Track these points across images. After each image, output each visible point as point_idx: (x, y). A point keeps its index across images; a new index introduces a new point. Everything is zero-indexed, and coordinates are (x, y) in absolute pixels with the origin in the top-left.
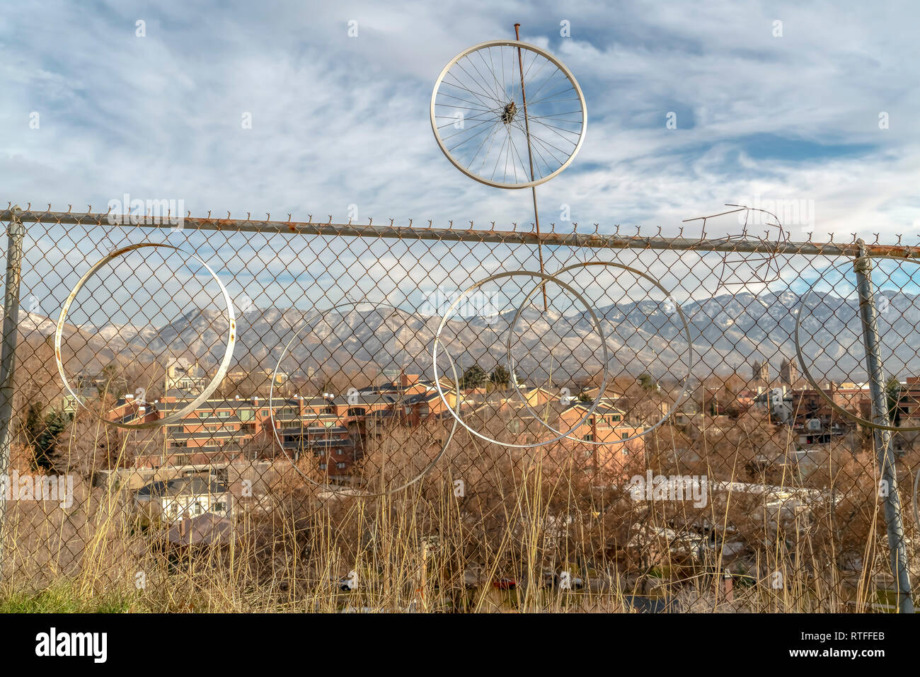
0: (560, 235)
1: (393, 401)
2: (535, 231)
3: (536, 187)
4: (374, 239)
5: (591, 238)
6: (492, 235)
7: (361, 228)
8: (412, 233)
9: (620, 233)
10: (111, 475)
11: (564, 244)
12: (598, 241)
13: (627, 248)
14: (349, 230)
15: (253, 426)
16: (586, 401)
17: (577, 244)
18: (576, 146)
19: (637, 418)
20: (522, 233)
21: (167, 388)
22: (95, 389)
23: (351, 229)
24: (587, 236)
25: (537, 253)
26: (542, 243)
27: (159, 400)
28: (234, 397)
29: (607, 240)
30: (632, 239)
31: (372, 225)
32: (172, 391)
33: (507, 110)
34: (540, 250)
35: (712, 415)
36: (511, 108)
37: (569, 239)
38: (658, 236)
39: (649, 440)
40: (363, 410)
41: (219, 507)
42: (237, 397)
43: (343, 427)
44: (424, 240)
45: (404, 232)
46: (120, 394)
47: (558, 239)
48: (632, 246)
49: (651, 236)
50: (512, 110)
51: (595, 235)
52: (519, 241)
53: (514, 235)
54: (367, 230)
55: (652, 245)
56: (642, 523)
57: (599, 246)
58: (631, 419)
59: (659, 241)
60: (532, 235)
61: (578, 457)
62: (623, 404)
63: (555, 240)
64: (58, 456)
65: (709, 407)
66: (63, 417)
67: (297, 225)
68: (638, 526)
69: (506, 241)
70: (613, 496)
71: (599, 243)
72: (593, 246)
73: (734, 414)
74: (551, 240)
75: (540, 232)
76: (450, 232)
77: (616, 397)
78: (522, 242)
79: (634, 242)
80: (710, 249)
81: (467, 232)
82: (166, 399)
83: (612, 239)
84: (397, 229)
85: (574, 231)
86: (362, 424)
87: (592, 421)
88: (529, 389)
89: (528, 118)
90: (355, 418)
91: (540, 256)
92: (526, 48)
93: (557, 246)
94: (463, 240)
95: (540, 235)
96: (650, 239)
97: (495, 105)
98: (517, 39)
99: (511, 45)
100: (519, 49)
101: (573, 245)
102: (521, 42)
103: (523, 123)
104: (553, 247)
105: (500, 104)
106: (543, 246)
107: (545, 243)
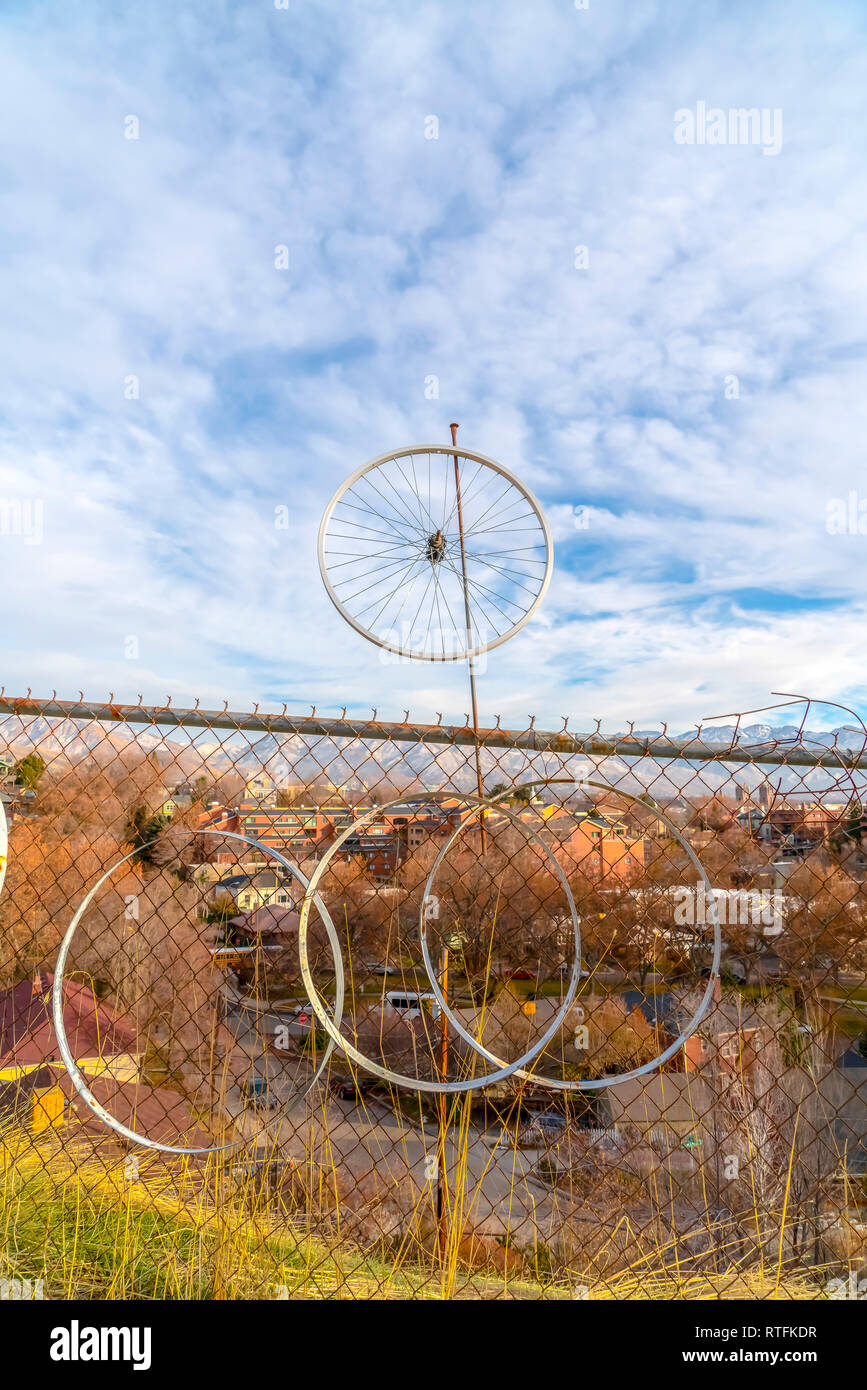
0: (508, 731)
1: (430, 812)
2: (471, 725)
4: (231, 731)
5: (558, 739)
6: (406, 731)
7: (211, 715)
8: (286, 724)
9: (601, 732)
10: (198, 869)
11: (515, 747)
12: (569, 743)
13: (614, 754)
14: (196, 717)
15: (314, 831)
16: (594, 815)
17: (535, 746)
19: (638, 831)
20: (451, 729)
21: (246, 797)
22: (189, 797)
23: (198, 717)
24: (551, 735)
25: (472, 762)
26: (481, 745)
27: (239, 807)
28: (299, 806)
29: (582, 742)
30: (623, 741)
31: (228, 710)
32: (250, 801)
33: (432, 542)
34: (477, 755)
35: (702, 830)
36: (437, 540)
37: (525, 738)
38: (663, 738)
39: (648, 852)
40: (406, 820)
41: (283, 899)
42: (303, 806)
43: (389, 834)
44: (303, 736)
45: (275, 724)
46: (208, 802)
47: (506, 739)
48: (622, 752)
49: (652, 737)
50: (440, 542)
51: (563, 734)
52: (447, 740)
53: (438, 732)
54: (221, 718)
55: (653, 751)
56: (641, 925)
57: (570, 750)
58: (633, 832)
59: (665, 745)
60: (468, 732)
61: (587, 867)
62: (626, 820)
63: (502, 740)
64: (156, 852)
65: (698, 823)
66: (163, 819)
67: (123, 710)
68: (639, 927)
69: (425, 740)
70: (617, 901)
71: (571, 746)
72: (561, 751)
73: (720, 829)
74: (494, 740)
75: (479, 726)
76: (342, 724)
77: (620, 813)
78: (451, 742)
79: (625, 746)
80: (746, 759)
81: (368, 725)
82: (244, 807)
83: (590, 741)
84: (265, 718)
85: (531, 728)
86: (404, 832)
87: (599, 834)
88: (546, 805)
89: (466, 555)
90: (398, 827)
91: (478, 766)
92: (467, 456)
93: (503, 750)
94: (362, 736)
95: (479, 732)
96: (650, 741)
97: (414, 536)
98: (454, 444)
99: (443, 451)
100: (456, 458)
101: (529, 748)
102: (460, 447)
103: (458, 563)
104: (497, 751)
105: (422, 533)
106: (482, 749)
107: (485, 745)
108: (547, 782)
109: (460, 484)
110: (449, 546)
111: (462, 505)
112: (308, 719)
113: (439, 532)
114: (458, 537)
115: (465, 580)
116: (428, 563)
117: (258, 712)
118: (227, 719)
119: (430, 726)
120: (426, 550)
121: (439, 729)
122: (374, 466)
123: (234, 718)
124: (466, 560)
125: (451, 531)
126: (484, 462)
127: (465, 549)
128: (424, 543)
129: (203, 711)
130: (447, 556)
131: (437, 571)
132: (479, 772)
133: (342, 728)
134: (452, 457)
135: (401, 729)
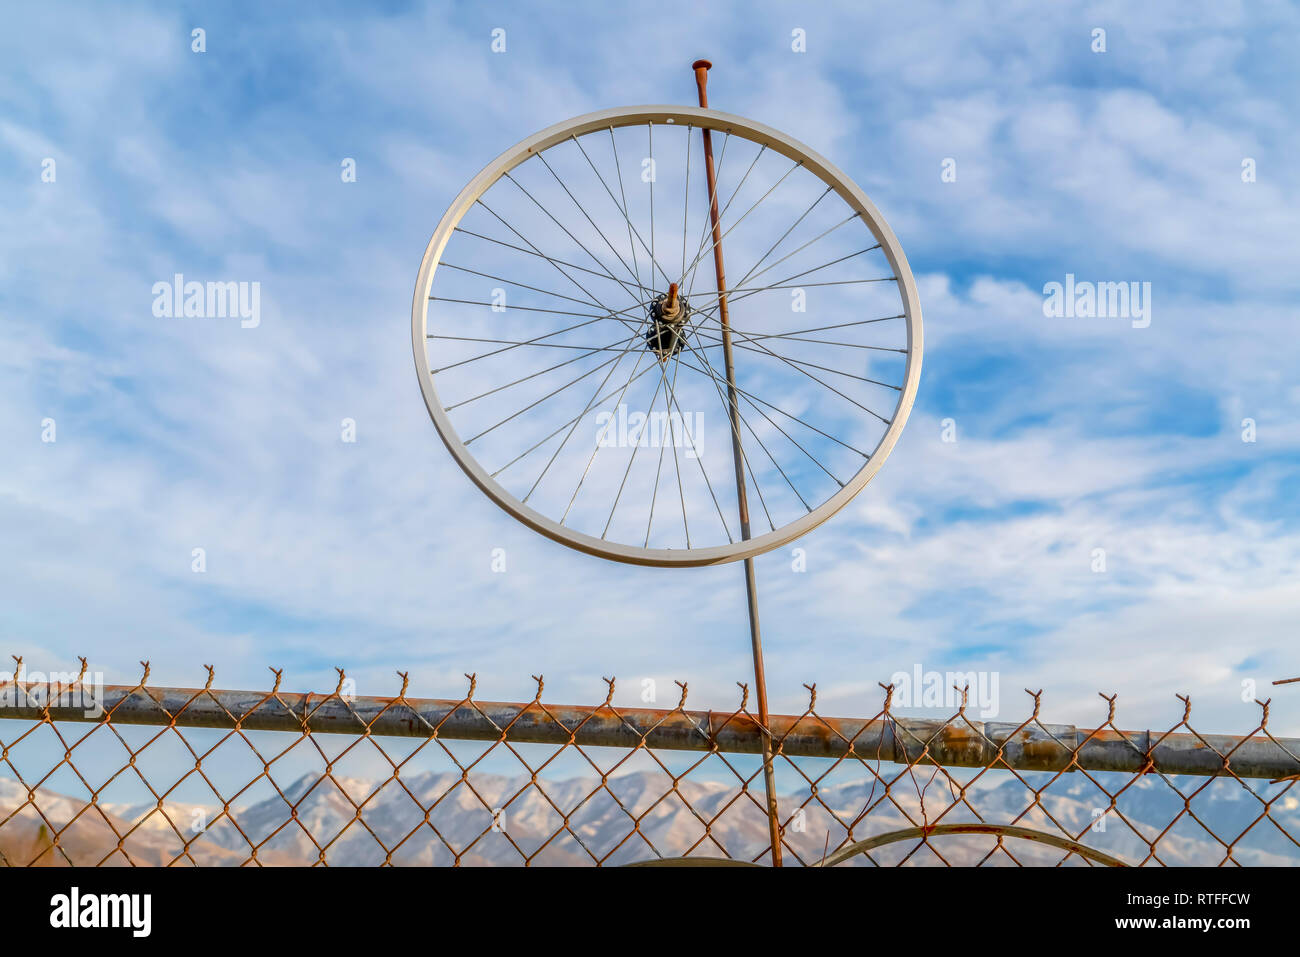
0: (837, 721)
2: (752, 708)
3: (756, 560)
4: (219, 732)
5: (946, 735)
6: (609, 724)
7: (175, 698)
8: (343, 713)
9: (1042, 718)
11: (851, 756)
12: (972, 744)
13: (1072, 769)
14: (141, 704)
17: (896, 753)
18: (889, 423)
20: (709, 717)
23: (146, 702)
24: (931, 727)
25: (758, 788)
26: (775, 752)
29: (1000, 742)
30: (1092, 737)
31: (214, 686)
33: (658, 312)
34: (768, 775)
36: (670, 305)
37: (871, 736)
38: (1182, 730)
44: (379, 739)
45: (316, 713)
47: (831, 737)
48: (1091, 763)
49: (1158, 728)
50: (675, 310)
51: (958, 724)
52: (701, 743)
53: (679, 725)
54: (198, 705)
55: (1161, 761)
57: (975, 760)
59: (1188, 747)
60: (743, 722)
63: (820, 742)
69: (652, 744)
71: (975, 751)
72: (954, 763)
74: (806, 741)
75: (771, 711)
76: (469, 712)
78: (710, 747)
79: (1099, 750)
81: (525, 712)
83: (1018, 739)
84: (295, 702)
85: (885, 712)
89: (733, 337)
91: (770, 799)
92: (730, 129)
93: (827, 762)
94: (509, 739)
95: (770, 723)
96: (1154, 738)
97: (618, 298)
98: (702, 104)
99: (681, 120)
100: (706, 134)
101: (883, 757)
102: (713, 111)
103: (715, 355)
104: (814, 766)
105: (636, 291)
106: (778, 761)
107: (786, 752)
108: (927, 831)
109: (717, 187)
110: (695, 320)
111: (722, 231)
112: (390, 701)
113: (673, 289)
114: (714, 300)
115: (731, 390)
116: (651, 357)
117: (280, 689)
118: (211, 705)
119: (661, 713)
120: (646, 329)
121: (681, 718)
122: (531, 152)
123: (228, 702)
124: (733, 350)
125: (699, 289)
126: (768, 142)
127: (732, 323)
128: (642, 313)
129: (159, 690)
130: (692, 341)
131: (669, 373)
132: (772, 813)
133: (467, 719)
134: (697, 131)
135: (596, 721)
